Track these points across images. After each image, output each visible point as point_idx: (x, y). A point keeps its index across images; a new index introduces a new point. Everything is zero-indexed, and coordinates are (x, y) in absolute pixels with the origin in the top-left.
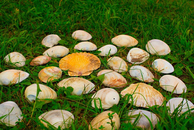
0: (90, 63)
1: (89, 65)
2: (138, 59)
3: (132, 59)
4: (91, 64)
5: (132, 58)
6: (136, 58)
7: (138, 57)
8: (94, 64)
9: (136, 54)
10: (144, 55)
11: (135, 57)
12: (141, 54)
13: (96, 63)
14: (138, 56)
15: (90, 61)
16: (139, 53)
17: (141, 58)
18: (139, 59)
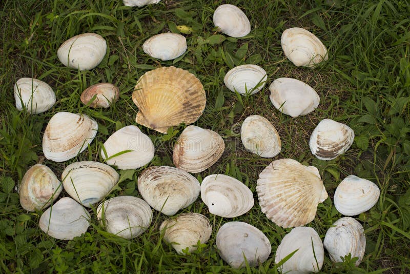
0: (180, 111)
1: (176, 114)
2: (330, 152)
3: (318, 150)
4: (180, 114)
5: (318, 148)
7: (331, 149)
8: (186, 115)
9: (328, 143)
10: (343, 144)
11: (325, 148)
13: (191, 112)
14: (331, 147)
15: (182, 106)
17: (335, 151)
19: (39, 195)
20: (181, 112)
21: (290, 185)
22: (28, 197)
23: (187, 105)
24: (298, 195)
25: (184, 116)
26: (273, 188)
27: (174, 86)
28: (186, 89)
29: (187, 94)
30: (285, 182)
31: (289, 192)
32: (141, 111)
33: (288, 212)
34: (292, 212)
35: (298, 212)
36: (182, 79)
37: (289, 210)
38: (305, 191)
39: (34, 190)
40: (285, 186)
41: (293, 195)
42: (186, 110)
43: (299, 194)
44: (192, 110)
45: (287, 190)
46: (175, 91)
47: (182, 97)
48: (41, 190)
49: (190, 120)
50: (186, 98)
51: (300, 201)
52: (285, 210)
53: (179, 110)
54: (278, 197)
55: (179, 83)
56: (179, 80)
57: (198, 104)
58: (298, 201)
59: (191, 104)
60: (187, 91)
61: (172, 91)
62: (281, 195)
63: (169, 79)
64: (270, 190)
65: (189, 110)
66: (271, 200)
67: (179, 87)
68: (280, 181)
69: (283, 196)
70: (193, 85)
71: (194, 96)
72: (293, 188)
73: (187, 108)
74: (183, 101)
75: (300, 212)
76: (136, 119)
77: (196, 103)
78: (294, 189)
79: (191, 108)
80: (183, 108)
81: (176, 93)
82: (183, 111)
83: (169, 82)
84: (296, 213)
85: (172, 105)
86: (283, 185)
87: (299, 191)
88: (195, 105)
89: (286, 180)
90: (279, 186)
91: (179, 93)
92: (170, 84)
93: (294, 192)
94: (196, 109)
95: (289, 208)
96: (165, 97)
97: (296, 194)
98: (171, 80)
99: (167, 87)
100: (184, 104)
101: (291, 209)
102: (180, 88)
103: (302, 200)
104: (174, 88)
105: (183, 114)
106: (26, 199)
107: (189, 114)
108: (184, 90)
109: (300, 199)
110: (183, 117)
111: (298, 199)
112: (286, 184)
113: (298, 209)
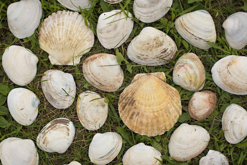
2: (58, 123)
3: (68, 124)
5: (68, 126)
6: (61, 124)
9: (60, 129)
12: (51, 130)
14: (57, 127)
15: (135, 99)
16: (55, 132)
18: (56, 123)
19: (186, 66)
20: (133, 94)
21: (67, 34)
22: (193, 61)
23: (132, 102)
24: (57, 37)
25: (130, 93)
26: (71, 22)
27: (150, 112)
28: (140, 115)
29: (136, 111)
30: (70, 32)
31: (62, 31)
32: (164, 81)
33: (50, 27)
34: (48, 29)
35: (47, 35)
36: (148, 123)
37: (50, 29)
38: (59, 43)
39: (191, 67)
40: (67, 30)
41: (59, 34)
42: (130, 98)
43: (58, 39)
44: (127, 101)
45: (64, 30)
46: (147, 108)
47: (140, 106)
48: (187, 69)
49: (124, 93)
50: (135, 108)
51: (53, 37)
52: (52, 25)
53: (136, 95)
54: (63, 23)
55: (147, 118)
56: (150, 121)
57: (125, 109)
58: (53, 36)
59: (129, 105)
60: (138, 114)
61: (150, 106)
62: (63, 25)
63: (158, 117)
64: (70, 20)
65: (129, 100)
66: (63, 18)
67: (147, 114)
68: (74, 29)
69: (61, 27)
70: (137, 123)
71: (131, 113)
72: (64, 35)
73: (131, 99)
74: (136, 103)
75: (46, 36)
76: (165, 75)
77: (127, 109)
78: (62, 36)
79: (127, 102)
80: (133, 98)
81: (146, 106)
82: (132, 96)
83: (156, 114)
84: (47, 32)
85: (143, 95)
86: (69, 29)
87: (60, 39)
88: (126, 107)
89: (72, 33)
90: (70, 26)
91: (143, 108)
92: (154, 112)
93: (61, 35)
94: (124, 104)
95: (52, 29)
96: (152, 98)
97: (59, 36)
98: (156, 117)
99: (155, 108)
100: (135, 101)
101: (51, 30)
102: (144, 113)
103: (53, 39)
104: (149, 110)
105: (131, 94)
106: (193, 59)
107: (127, 97)
108: (141, 113)
109: (54, 38)
110: (130, 91)
111: (55, 36)
112: (68, 32)
113: (49, 35)
